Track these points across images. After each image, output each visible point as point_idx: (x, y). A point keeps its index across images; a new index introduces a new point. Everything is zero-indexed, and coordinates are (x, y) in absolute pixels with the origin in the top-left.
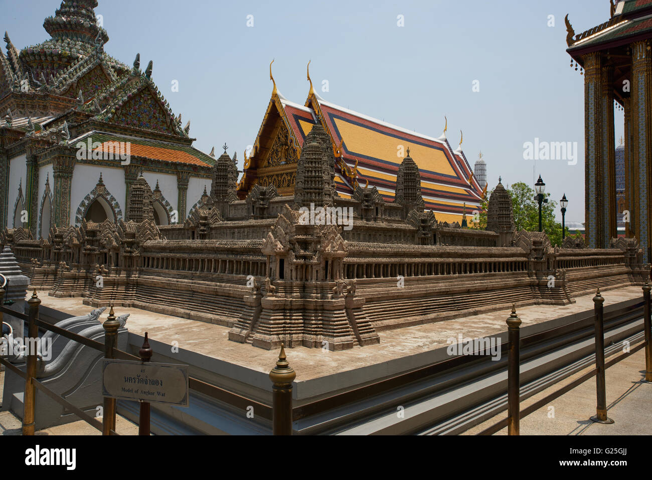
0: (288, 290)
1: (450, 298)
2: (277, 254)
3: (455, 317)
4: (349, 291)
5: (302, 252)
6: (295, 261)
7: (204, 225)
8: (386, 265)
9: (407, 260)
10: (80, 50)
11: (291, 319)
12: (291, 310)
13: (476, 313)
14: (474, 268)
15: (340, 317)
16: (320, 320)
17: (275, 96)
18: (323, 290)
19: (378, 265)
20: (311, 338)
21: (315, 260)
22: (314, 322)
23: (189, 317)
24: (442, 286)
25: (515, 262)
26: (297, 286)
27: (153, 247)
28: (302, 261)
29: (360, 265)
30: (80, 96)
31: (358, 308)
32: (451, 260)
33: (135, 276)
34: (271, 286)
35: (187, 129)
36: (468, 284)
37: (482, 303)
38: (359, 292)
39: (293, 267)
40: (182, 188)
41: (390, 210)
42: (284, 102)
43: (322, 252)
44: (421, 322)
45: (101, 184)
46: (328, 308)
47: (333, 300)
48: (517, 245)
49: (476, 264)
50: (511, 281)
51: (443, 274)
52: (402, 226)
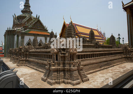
0: (59, 64)
1: (106, 63)
2: (55, 53)
3: (109, 68)
4: (78, 64)
5: (63, 52)
6: (60, 55)
7: (47, 46)
8: (89, 55)
9: (95, 53)
10: (27, 15)
11: (59, 74)
12: (60, 71)
13: (113, 66)
14: (112, 54)
15: (76, 73)
16: (69, 74)
17: (64, 22)
18: (70, 64)
19: (87, 55)
20: (66, 81)
21: (67, 55)
22: (67, 75)
23: (36, 70)
24: (104, 59)
25: (121, 52)
26: (62, 63)
27: (31, 52)
28: (63, 55)
29: (82, 55)
30: (26, 23)
31: (82, 70)
32: (106, 52)
33: (27, 59)
34: (53, 63)
35: (47, 28)
36: (111, 58)
37: (114, 63)
38: (82, 63)
39: (60, 57)
40: (46, 39)
41: (88, 41)
42: (66, 23)
43: (69, 52)
44: (100, 70)
45: (30, 39)
46: (71, 70)
47: (73, 68)
48: (120, 48)
49: (112, 53)
50: (120, 57)
51: (104, 56)
52: (91, 44)
